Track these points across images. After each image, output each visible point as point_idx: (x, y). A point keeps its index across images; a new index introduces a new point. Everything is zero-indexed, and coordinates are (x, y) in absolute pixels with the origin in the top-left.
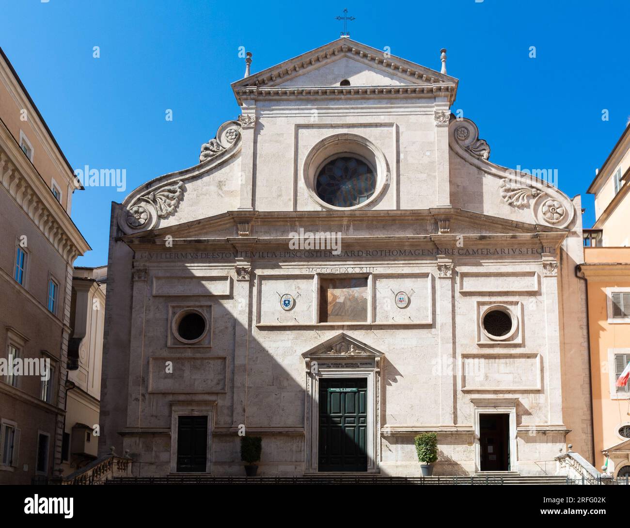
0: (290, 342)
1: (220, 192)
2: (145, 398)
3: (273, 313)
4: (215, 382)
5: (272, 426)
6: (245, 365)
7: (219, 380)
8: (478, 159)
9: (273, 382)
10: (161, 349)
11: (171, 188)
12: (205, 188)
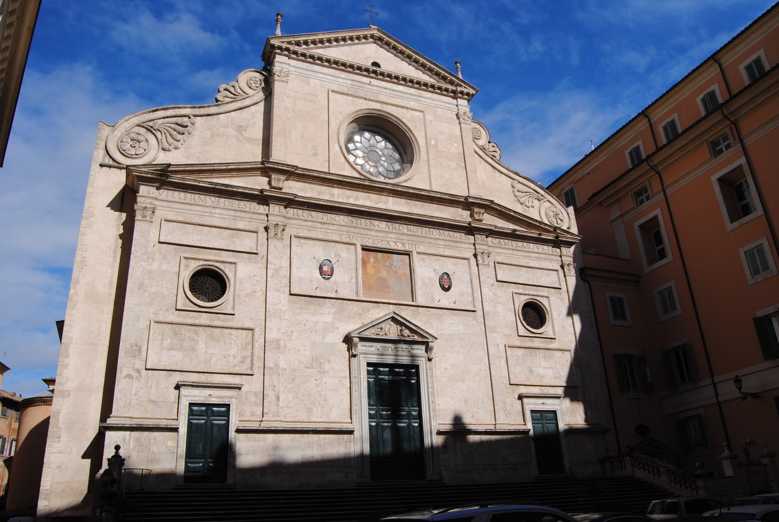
0: (331, 316)
1: (240, 137)
2: (141, 376)
3: (311, 281)
4: (239, 358)
5: (312, 420)
6: (278, 341)
7: (244, 358)
8: (492, 159)
9: (312, 364)
10: (167, 310)
11: (179, 120)
12: (222, 130)
